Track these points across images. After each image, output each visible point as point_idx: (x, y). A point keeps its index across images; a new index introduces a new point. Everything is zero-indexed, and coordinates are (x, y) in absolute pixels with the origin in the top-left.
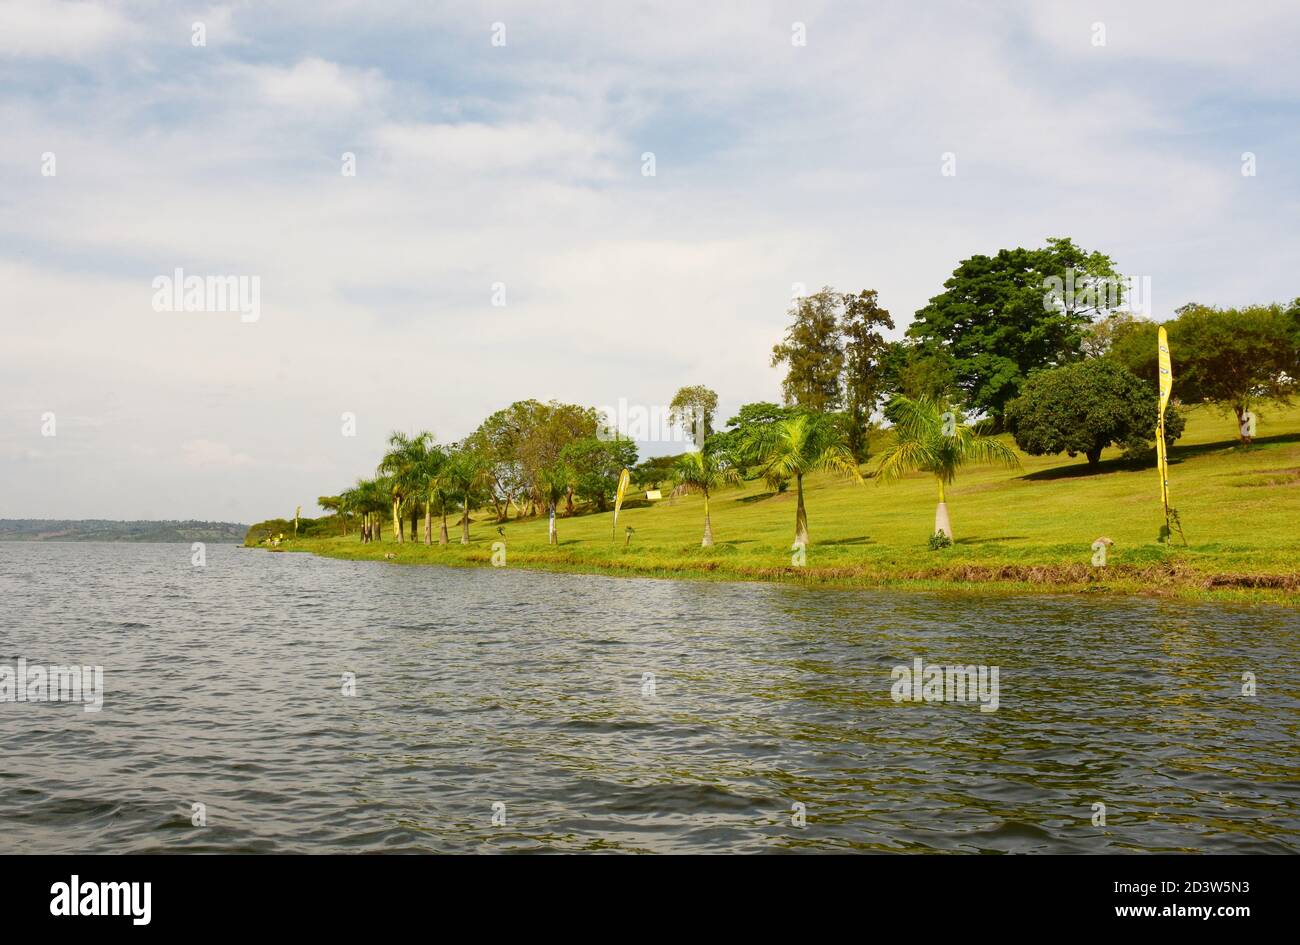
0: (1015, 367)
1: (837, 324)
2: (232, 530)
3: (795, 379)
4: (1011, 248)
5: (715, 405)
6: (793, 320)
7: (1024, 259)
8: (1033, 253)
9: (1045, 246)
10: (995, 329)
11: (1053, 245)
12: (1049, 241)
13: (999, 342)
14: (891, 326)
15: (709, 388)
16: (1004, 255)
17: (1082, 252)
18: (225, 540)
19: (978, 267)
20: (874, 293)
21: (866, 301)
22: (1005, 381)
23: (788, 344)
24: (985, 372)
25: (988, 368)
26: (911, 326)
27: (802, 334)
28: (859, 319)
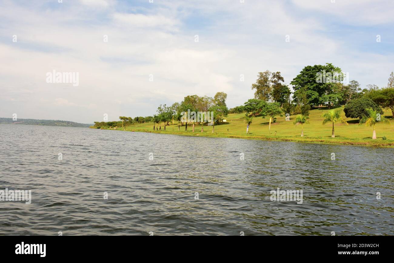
0: (318, 94)
1: (269, 79)
2: (70, 123)
3: (258, 93)
4: (317, 65)
5: (226, 97)
6: (258, 78)
7: (321, 68)
8: (323, 66)
9: (326, 65)
10: (313, 84)
11: (327, 65)
12: (327, 64)
13: (314, 87)
14: (283, 81)
15: (225, 93)
16: (316, 66)
17: (335, 67)
18: (68, 126)
19: (309, 69)
20: (280, 72)
21: (277, 74)
22: (315, 97)
23: (257, 84)
24: (310, 95)
25: (311, 94)
26: (291, 82)
27: (260, 82)
28: (276, 79)
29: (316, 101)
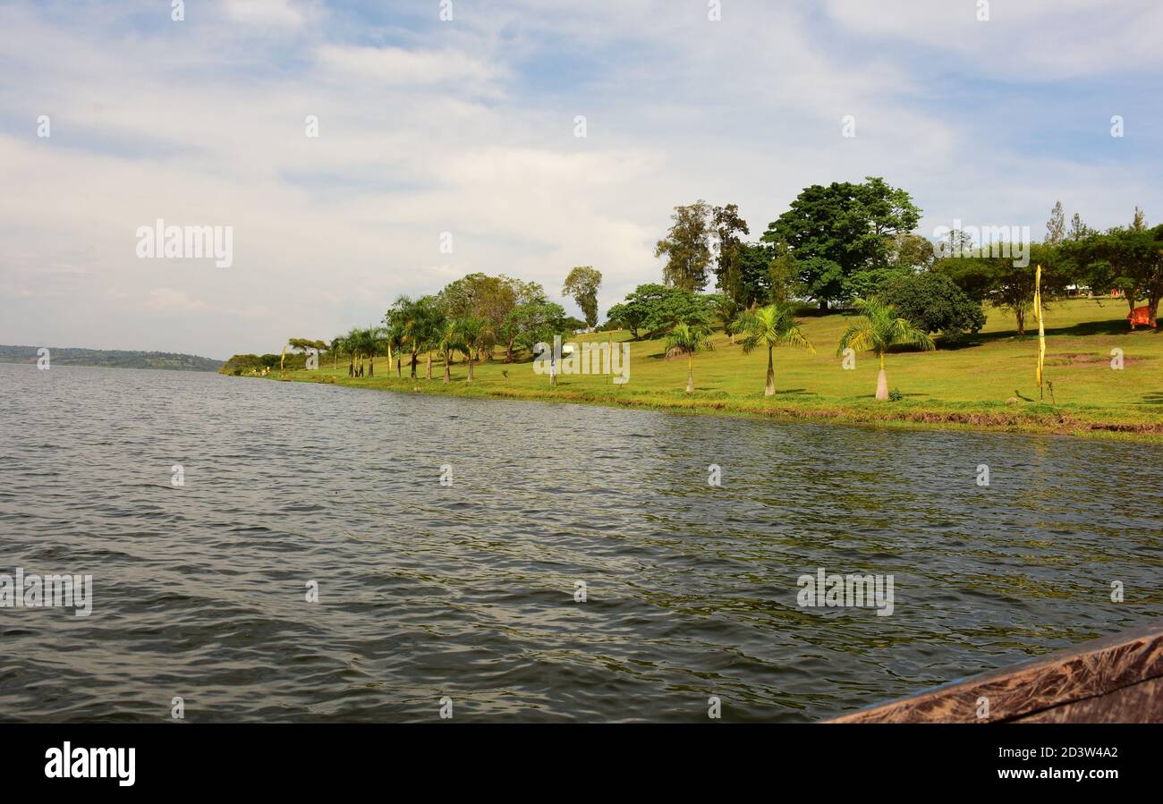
0: (839, 268)
1: (706, 228)
2: (191, 361)
3: (673, 267)
4: (841, 182)
5: (599, 281)
6: (673, 223)
7: (850, 190)
8: (856, 186)
9: (865, 182)
10: (826, 240)
11: (870, 182)
12: (867, 179)
13: (830, 249)
14: (746, 232)
15: (595, 269)
16: (835, 186)
17: (890, 189)
18: (184, 368)
19: (816, 194)
20: (735, 206)
21: (729, 212)
22: (832, 278)
23: (670, 241)
24: (818, 271)
25: (820, 268)
26: (765, 233)
27: (679, 234)
28: (724, 225)
29: (833, 289)
